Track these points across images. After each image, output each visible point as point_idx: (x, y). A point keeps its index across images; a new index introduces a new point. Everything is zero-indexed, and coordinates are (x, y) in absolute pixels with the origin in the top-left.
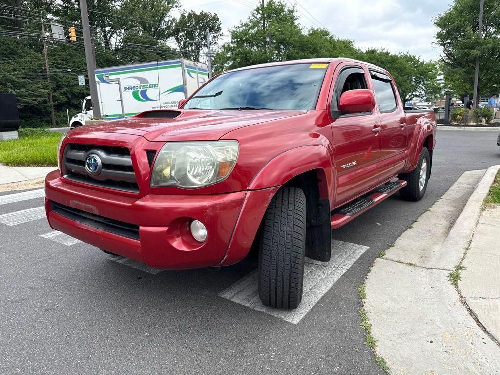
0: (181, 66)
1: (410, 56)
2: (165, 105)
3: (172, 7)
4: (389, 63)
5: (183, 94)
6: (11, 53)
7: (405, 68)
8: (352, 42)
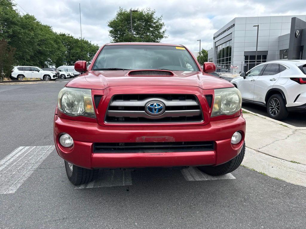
1: (86, 41)
4: (74, 43)
7: (84, 47)
8: (50, 27)
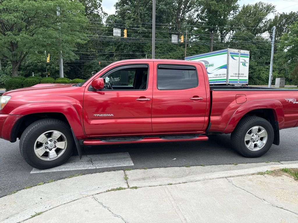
0: (227, 53)
2: (215, 76)
3: (269, 13)
5: (226, 69)
6: (171, 50)
